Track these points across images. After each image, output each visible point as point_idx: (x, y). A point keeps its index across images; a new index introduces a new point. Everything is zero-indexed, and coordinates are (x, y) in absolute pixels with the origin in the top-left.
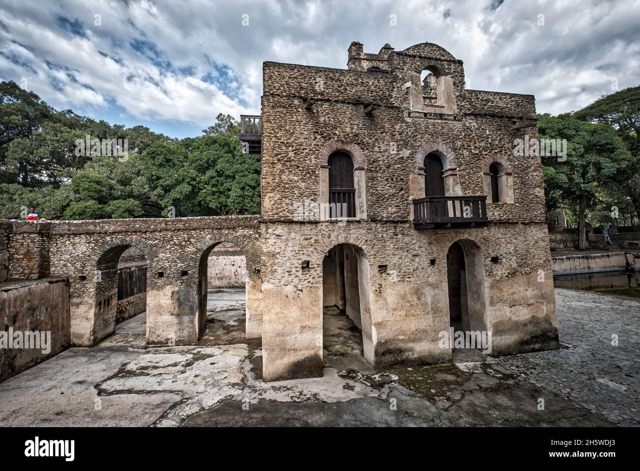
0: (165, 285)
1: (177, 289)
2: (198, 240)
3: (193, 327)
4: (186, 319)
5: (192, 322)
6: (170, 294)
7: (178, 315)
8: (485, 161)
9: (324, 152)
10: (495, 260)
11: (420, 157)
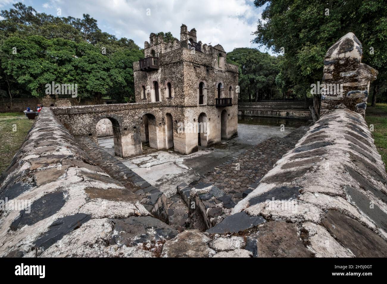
0: (128, 133)
1: (133, 134)
2: (139, 113)
3: (141, 149)
4: (138, 146)
5: (140, 146)
6: (131, 137)
7: (135, 145)
8: (229, 86)
9: (198, 83)
10: (229, 115)
11: (217, 85)
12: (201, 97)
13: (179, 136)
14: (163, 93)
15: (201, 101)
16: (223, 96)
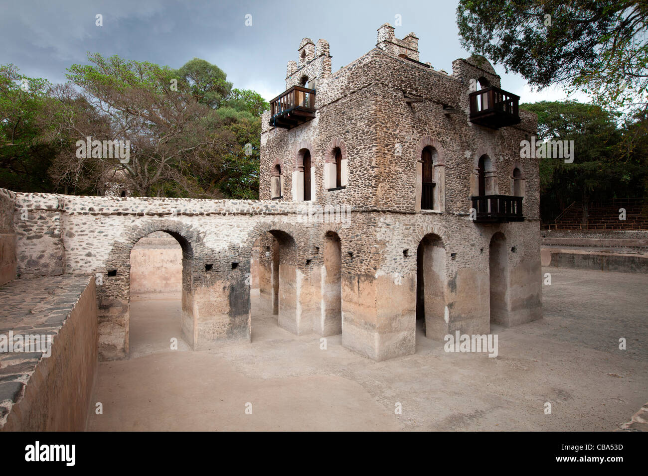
0: (215, 280)
1: (228, 284)
3: (246, 327)
4: (238, 317)
6: (222, 290)
7: (230, 314)
8: (512, 168)
9: (420, 147)
10: (513, 249)
11: (476, 159)
12: (428, 188)
13: (355, 299)
14: (320, 176)
15: (427, 202)
16: (494, 190)
